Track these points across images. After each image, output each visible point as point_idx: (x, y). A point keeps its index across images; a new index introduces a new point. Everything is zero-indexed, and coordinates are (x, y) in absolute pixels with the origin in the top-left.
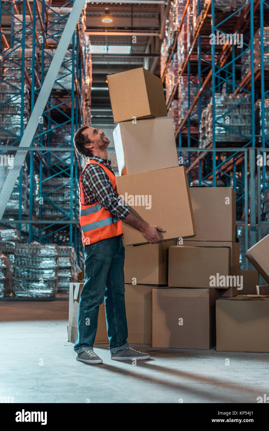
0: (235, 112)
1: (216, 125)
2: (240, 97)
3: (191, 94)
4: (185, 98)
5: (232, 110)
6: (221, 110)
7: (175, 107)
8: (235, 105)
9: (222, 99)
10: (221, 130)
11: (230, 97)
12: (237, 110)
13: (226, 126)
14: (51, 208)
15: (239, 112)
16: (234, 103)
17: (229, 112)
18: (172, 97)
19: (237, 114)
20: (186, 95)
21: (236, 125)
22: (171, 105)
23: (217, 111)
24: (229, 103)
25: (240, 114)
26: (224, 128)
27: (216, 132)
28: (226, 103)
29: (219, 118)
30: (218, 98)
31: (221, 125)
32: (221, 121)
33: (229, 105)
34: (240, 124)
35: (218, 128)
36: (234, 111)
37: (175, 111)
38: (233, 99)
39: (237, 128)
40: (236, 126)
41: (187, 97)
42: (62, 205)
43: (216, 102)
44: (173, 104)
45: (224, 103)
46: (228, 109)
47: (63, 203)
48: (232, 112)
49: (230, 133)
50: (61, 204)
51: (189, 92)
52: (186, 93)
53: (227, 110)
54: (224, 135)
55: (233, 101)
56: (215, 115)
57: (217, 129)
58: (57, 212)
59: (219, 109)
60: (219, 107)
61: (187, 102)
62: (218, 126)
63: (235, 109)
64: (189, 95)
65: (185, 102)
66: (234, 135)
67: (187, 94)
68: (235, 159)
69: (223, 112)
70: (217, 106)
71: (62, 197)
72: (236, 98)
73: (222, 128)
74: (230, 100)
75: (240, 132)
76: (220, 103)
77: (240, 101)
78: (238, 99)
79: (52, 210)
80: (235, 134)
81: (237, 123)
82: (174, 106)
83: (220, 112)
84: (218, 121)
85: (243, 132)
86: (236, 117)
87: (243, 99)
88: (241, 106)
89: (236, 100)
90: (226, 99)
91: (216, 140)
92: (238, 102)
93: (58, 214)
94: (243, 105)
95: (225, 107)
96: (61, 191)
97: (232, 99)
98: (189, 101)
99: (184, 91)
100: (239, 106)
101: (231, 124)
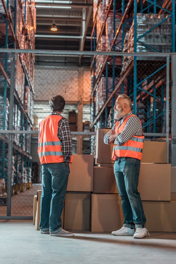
0: (156, 32)
1: (137, 43)
2: (161, 18)
5: (153, 29)
6: (142, 30)
7: (103, 42)
8: (156, 25)
9: (144, 18)
10: (142, 49)
11: (152, 17)
12: (158, 30)
13: (148, 45)
15: (160, 32)
16: (155, 23)
17: (150, 31)
18: (101, 34)
19: (158, 33)
20: (112, 29)
21: (157, 44)
23: (139, 30)
24: (150, 23)
25: (160, 34)
26: (145, 46)
27: (138, 51)
28: (147, 23)
29: (140, 37)
30: (140, 18)
31: (142, 44)
32: (143, 40)
33: (151, 25)
34: (160, 44)
35: (139, 46)
36: (155, 30)
38: (154, 19)
39: (158, 47)
40: (157, 45)
43: (138, 22)
44: (101, 39)
45: (145, 23)
46: (150, 29)
48: (153, 31)
51: (115, 26)
52: (112, 26)
53: (148, 30)
55: (154, 21)
56: (136, 34)
57: (139, 48)
60: (141, 27)
63: (156, 29)
68: (156, 81)
69: (144, 31)
70: (138, 25)
72: (157, 18)
73: (144, 47)
74: (151, 20)
76: (142, 22)
77: (161, 21)
78: (159, 19)
81: (158, 42)
83: (141, 31)
84: (139, 40)
86: (157, 37)
87: (164, 20)
89: (157, 20)
90: (148, 19)
91: (137, 59)
92: (159, 22)
94: (163, 25)
95: (147, 26)
97: (153, 19)
99: (110, 25)
100: (160, 26)
101: (152, 43)
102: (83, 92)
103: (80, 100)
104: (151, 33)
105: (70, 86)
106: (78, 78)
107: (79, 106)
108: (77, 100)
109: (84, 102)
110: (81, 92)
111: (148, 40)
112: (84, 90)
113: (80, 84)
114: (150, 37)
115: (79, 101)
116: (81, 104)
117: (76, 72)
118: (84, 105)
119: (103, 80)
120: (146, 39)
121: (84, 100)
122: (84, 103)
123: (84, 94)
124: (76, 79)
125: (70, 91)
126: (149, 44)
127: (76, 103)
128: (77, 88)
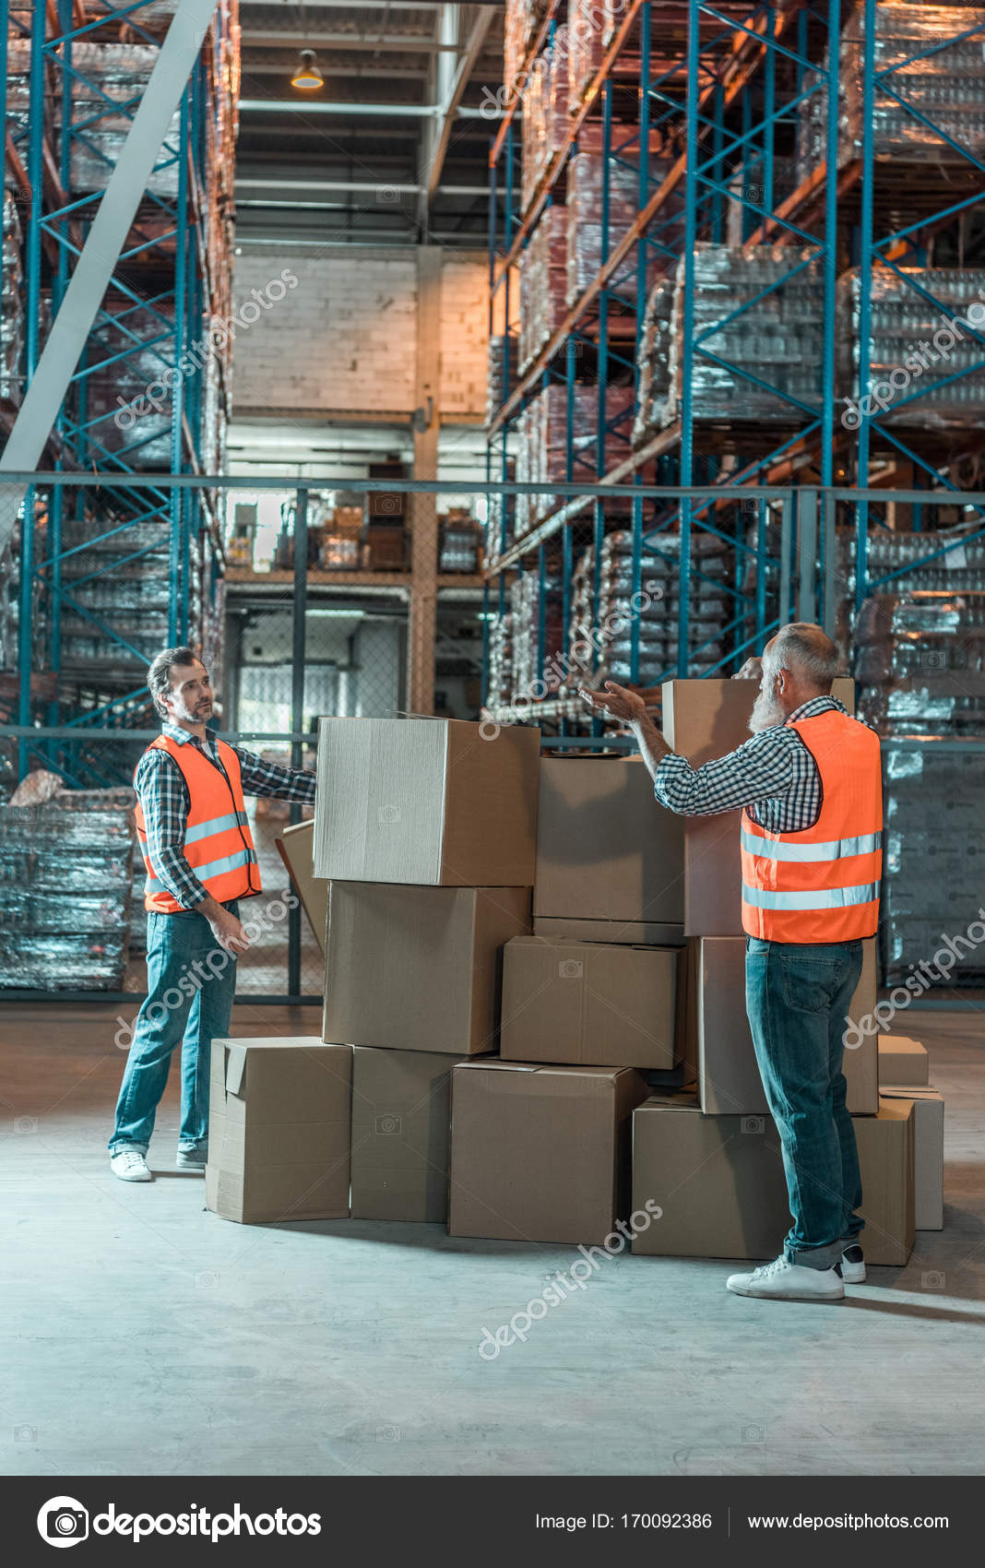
0: (766, 312)
1: (696, 357)
2: (785, 258)
3: (614, 195)
4: (591, 213)
5: (755, 305)
6: (715, 306)
7: (555, 234)
8: (766, 286)
9: (721, 262)
10: (715, 379)
11: (750, 257)
12: (773, 305)
13: (734, 363)
14: (95, 633)
15: (780, 312)
16: (762, 280)
17: (744, 312)
18: (545, 191)
19: (774, 319)
20: (596, 201)
21: (769, 359)
22: (538, 221)
23: (701, 305)
24: (744, 279)
25: (782, 322)
26: (726, 368)
27: (697, 384)
28: (734, 279)
29: (708, 334)
30: (706, 262)
31: (711, 361)
32: (714, 345)
33: (746, 286)
34: (780, 358)
35: (704, 369)
36: (760, 307)
37: (553, 250)
38: (761, 262)
39: (772, 370)
40: (766, 365)
41: (599, 208)
42: (134, 622)
43: (698, 276)
44: (545, 217)
45: (727, 280)
46: (742, 302)
47: (138, 614)
48: (756, 311)
49: (744, 389)
50: (129, 618)
51: (606, 188)
52: (594, 191)
53: (734, 306)
54: (724, 396)
55: (761, 273)
56: (693, 322)
57: (702, 375)
58: (115, 650)
59: (710, 300)
60: (709, 294)
61: (599, 228)
62: (705, 363)
63: (765, 300)
64: (606, 201)
65: (589, 228)
66: (759, 396)
67: (600, 195)
69: (720, 312)
70: (700, 287)
71: (134, 595)
72: (771, 259)
73: (719, 372)
74: (747, 266)
75: (782, 386)
76: (713, 278)
77: (784, 271)
78: (776, 266)
79: (96, 642)
80: (764, 391)
81: (771, 352)
82: (550, 228)
83: (710, 310)
84: (702, 346)
85: (790, 385)
86: (770, 332)
87: (797, 267)
88: (787, 292)
89: (771, 270)
90: (736, 264)
91: (696, 414)
92: (776, 274)
93: (119, 655)
94: (794, 288)
95: (731, 293)
96: (128, 574)
97: (755, 266)
98: (606, 225)
99: (587, 185)
100: (779, 292)
101: (751, 356)
102: (440, 364)
103: (425, 405)
104: (748, 318)
105: (376, 336)
106: (416, 296)
107: (418, 436)
108: (410, 407)
109: (441, 414)
110: (430, 366)
111: (736, 341)
112: (447, 359)
113: (426, 331)
114: (743, 332)
115: (421, 411)
116: (428, 425)
117: (408, 267)
118: (443, 427)
119: (550, 399)
120: (728, 340)
121: (445, 406)
122: (445, 420)
123: (444, 377)
124: (405, 304)
125: (380, 365)
126: (739, 357)
127: (406, 419)
128: (411, 346)
